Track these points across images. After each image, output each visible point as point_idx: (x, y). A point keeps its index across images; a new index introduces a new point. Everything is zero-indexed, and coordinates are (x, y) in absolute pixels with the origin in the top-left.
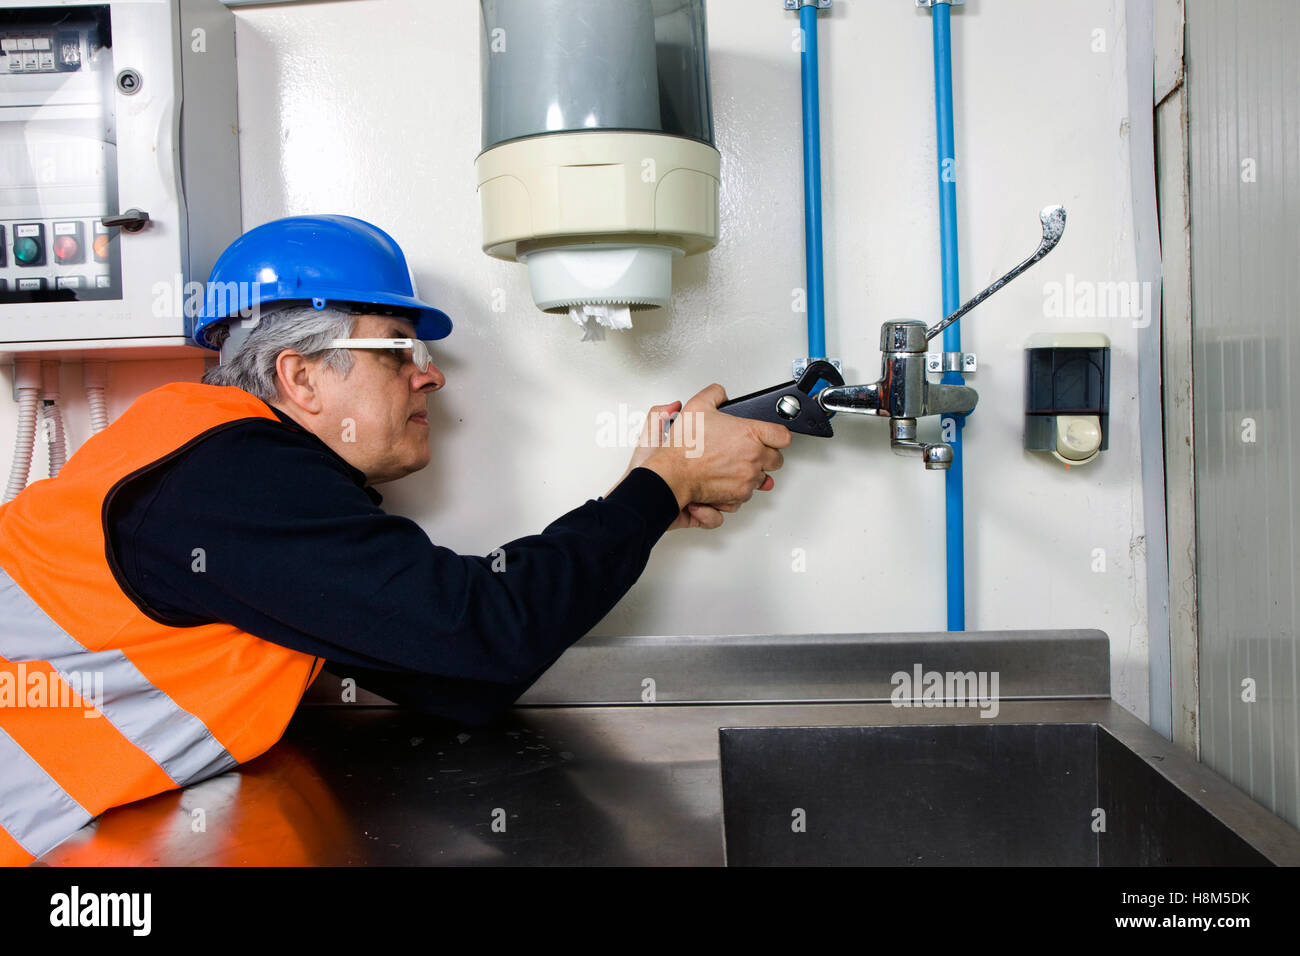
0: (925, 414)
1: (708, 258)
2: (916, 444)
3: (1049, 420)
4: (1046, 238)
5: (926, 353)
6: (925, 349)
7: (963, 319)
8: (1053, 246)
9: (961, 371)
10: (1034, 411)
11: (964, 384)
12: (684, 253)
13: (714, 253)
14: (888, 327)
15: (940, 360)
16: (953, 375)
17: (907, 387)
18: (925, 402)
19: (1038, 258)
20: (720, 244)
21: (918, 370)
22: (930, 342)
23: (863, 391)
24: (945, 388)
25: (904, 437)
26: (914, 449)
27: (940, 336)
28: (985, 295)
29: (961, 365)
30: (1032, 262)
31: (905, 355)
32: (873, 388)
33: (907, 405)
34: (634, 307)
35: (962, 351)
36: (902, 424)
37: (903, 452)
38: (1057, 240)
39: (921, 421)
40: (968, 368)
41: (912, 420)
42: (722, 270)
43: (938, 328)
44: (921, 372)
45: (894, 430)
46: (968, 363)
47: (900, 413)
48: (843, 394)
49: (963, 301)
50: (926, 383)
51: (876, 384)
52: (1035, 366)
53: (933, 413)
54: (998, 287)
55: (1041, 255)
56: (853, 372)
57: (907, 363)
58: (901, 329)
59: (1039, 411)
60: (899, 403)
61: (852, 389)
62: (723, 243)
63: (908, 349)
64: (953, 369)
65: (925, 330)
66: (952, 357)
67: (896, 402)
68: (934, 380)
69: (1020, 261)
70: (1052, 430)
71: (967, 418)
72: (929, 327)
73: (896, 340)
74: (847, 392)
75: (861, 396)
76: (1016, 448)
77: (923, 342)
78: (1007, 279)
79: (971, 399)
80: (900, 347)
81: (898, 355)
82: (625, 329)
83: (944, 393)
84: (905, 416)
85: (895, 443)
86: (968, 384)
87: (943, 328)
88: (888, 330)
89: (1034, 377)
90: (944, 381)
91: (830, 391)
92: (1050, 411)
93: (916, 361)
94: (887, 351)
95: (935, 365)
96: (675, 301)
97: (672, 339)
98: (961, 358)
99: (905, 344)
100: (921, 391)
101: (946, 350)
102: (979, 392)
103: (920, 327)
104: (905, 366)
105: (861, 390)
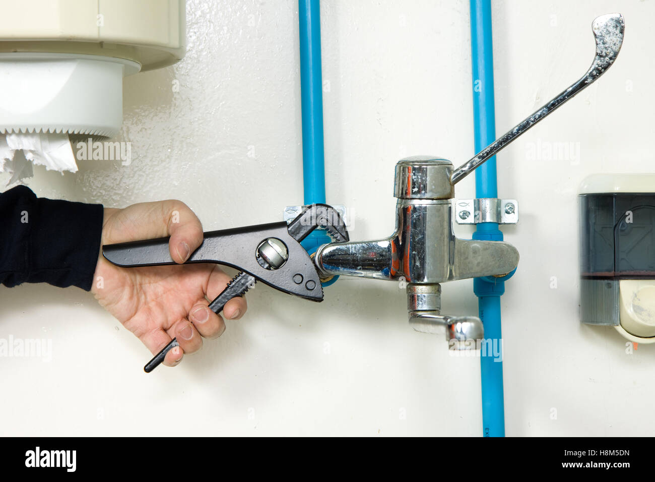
0: (451, 278)
1: (174, 73)
2: (440, 318)
3: (609, 286)
4: (600, 56)
5: (452, 201)
6: (450, 195)
7: (500, 155)
8: (609, 65)
9: (498, 223)
10: (591, 274)
11: (502, 239)
12: (139, 67)
13: (181, 67)
14: (403, 167)
15: (471, 208)
16: (488, 228)
17: (429, 244)
18: (451, 262)
19: (589, 80)
20: (187, 55)
21: (442, 221)
22: (456, 185)
23: (373, 248)
24: (477, 244)
25: (425, 307)
26: (435, 323)
27: (472, 176)
28: (524, 127)
29: (498, 215)
30: (582, 85)
31: (425, 203)
32: (385, 245)
33: (429, 267)
34: (75, 138)
35: (499, 197)
36: (422, 291)
37: (422, 327)
38: (613, 58)
39: (446, 286)
40: (506, 219)
41: (435, 285)
42: (191, 89)
43: (466, 169)
44: (446, 225)
45: (413, 299)
46: (507, 212)
47: (420, 277)
48: (347, 253)
49: (500, 134)
50: (452, 238)
51: (389, 239)
52: (592, 216)
53: (462, 277)
54: (541, 117)
55: (594, 77)
56: (360, 223)
57: (428, 213)
58: (420, 170)
59: (599, 274)
60: (418, 264)
61: (359, 246)
62: (193, 54)
63: (428, 195)
64: (489, 219)
65: (450, 171)
66: (487, 204)
67: (415, 262)
68: (463, 234)
69: (567, 85)
70: (614, 298)
71: (506, 283)
72: (456, 165)
73: (414, 183)
74: (352, 250)
75: (371, 255)
76: (570, 321)
77: (448, 187)
78: (551, 107)
79: (510, 257)
80: (419, 192)
81: (416, 203)
82: (67, 172)
83: (475, 252)
84: (426, 280)
85: (415, 316)
86: (508, 239)
87: (472, 168)
88: (404, 170)
89: (592, 230)
90: (478, 236)
91: (331, 249)
92: (611, 274)
93: (439, 210)
94: (403, 196)
95: (465, 215)
96: (128, 129)
97: (124, 181)
98: (498, 205)
99: (425, 188)
100: (446, 249)
101: (480, 195)
102: (518, 249)
103: (445, 166)
104: (425, 215)
105: (370, 247)
